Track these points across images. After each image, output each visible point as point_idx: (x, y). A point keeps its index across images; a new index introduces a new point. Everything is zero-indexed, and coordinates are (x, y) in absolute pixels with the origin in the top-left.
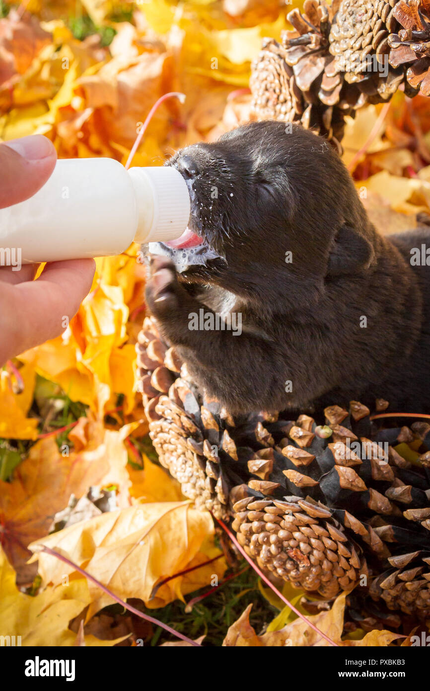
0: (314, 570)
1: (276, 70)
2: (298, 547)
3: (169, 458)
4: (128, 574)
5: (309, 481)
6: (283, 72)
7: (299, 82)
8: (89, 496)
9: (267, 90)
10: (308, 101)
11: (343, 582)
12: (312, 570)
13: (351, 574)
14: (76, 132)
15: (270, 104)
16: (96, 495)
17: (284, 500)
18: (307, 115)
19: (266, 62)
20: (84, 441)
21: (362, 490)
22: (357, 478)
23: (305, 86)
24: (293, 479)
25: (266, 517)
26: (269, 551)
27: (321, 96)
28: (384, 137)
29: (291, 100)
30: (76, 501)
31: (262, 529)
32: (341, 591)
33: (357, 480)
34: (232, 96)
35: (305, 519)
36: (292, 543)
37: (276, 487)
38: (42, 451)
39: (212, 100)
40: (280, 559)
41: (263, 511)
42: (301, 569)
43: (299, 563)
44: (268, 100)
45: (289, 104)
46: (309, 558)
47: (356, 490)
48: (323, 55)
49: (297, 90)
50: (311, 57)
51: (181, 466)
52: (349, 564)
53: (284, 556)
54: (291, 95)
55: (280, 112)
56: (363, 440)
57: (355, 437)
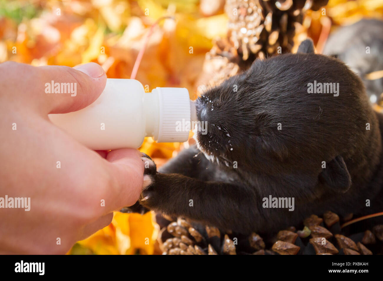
18: (269, 20)
55: (249, 21)
56: (337, 236)
57: (331, 234)
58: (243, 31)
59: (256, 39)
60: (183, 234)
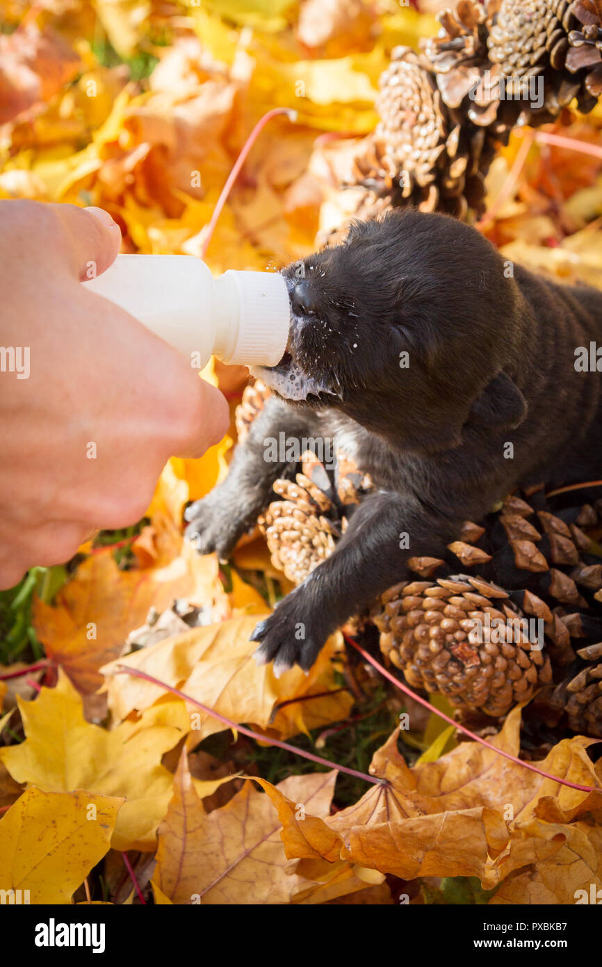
0: (484, 670)
1: (416, 83)
2: (466, 640)
3: (285, 554)
4: (240, 692)
5: (481, 554)
6: (426, 84)
7: (446, 98)
8: (174, 609)
9: (401, 109)
10: (455, 120)
11: (521, 685)
12: (482, 672)
13: (531, 673)
14: (124, 175)
15: (406, 126)
16: (184, 608)
17: (450, 579)
18: (454, 138)
19: (402, 75)
20: (153, 553)
21: (543, 569)
22: (537, 553)
23: (453, 101)
24: (461, 553)
25: (428, 602)
26: (428, 650)
27: (473, 115)
28: (518, 199)
29: (435, 120)
30: (157, 617)
31: (421, 620)
32: (514, 704)
33: (537, 555)
34: (319, 141)
35: (478, 598)
36: (458, 635)
37: (440, 564)
38: (94, 569)
39: (289, 149)
40: (441, 661)
41: (423, 596)
42: (468, 671)
43: (465, 663)
44: (402, 122)
45: (431, 126)
46: (478, 654)
47: (536, 569)
48: (476, 65)
49: (443, 107)
50: (461, 68)
51: (303, 561)
52: (530, 659)
53: (447, 655)
54: (435, 113)
55: (419, 136)
56: (541, 513)
57: (531, 510)
58: (407, 148)
59: (427, 167)
60: (299, 496)
